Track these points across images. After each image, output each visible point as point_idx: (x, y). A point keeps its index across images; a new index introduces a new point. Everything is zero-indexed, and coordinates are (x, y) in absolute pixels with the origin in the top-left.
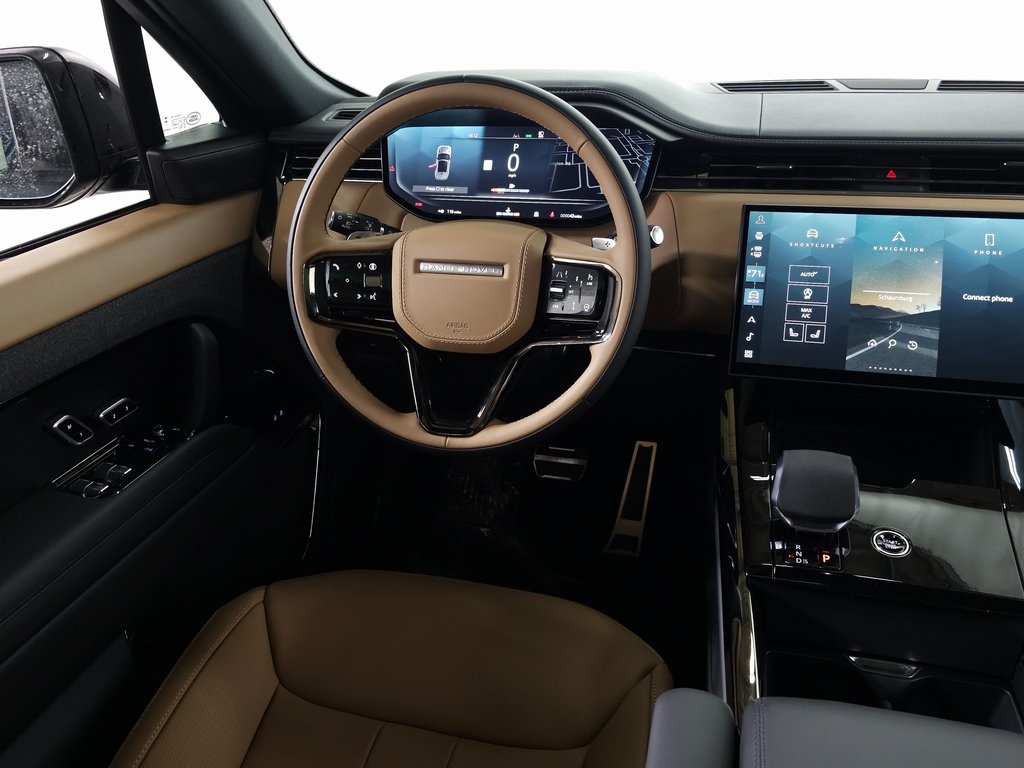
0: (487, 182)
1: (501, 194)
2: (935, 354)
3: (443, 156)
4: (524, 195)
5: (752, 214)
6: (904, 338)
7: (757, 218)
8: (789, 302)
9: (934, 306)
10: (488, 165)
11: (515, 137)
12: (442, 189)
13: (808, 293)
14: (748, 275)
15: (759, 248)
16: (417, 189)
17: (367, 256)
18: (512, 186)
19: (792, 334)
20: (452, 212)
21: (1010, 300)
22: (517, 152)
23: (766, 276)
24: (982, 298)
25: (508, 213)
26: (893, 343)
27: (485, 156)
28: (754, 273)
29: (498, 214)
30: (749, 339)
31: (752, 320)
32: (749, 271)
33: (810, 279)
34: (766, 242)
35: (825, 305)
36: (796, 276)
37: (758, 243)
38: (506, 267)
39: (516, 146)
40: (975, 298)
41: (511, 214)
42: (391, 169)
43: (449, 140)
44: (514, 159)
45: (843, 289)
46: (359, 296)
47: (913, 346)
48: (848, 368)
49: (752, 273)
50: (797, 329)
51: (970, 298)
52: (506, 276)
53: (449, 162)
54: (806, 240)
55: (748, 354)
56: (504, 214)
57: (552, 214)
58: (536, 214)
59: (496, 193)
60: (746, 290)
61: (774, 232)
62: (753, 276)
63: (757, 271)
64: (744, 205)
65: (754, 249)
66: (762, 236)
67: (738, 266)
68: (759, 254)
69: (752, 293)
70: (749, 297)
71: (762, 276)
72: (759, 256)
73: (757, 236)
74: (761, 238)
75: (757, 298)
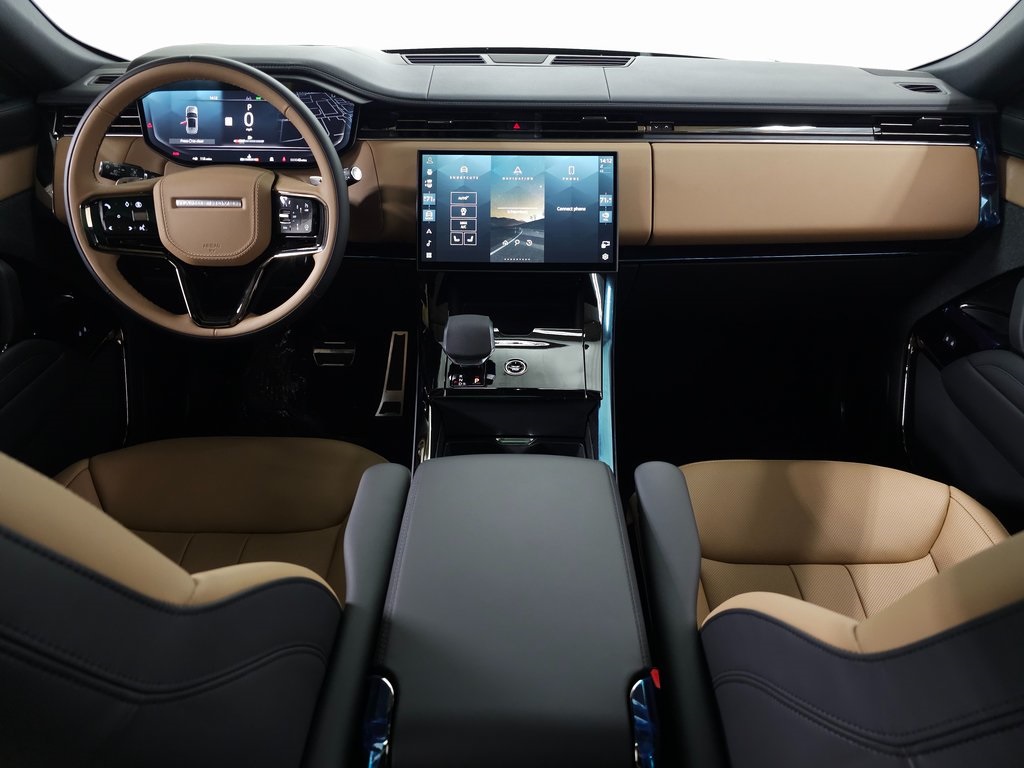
0: (229, 135)
1: (242, 144)
2: (542, 247)
3: (191, 115)
4: (260, 145)
5: (424, 156)
6: (524, 238)
7: (428, 159)
8: (452, 218)
9: (540, 215)
10: (229, 121)
11: (248, 99)
12: (194, 141)
13: (464, 211)
14: (424, 201)
15: (430, 181)
16: (173, 141)
17: (133, 197)
18: (250, 137)
19: (456, 240)
20: (204, 159)
21: (584, 209)
22: (251, 110)
23: (436, 201)
24: (568, 209)
25: (249, 158)
26: (517, 242)
27: (226, 114)
28: (428, 199)
29: (242, 159)
30: (428, 245)
31: (429, 231)
32: (424, 197)
33: (464, 201)
34: (434, 177)
35: (475, 219)
36: (455, 200)
37: (429, 177)
38: (244, 201)
39: (249, 106)
40: (565, 209)
41: (252, 160)
42: (149, 126)
43: (195, 102)
44: (249, 117)
45: (485, 208)
46: (131, 228)
47: (529, 243)
48: (492, 261)
50: (459, 236)
51: (561, 209)
52: (244, 207)
53: (196, 119)
54: (460, 175)
55: (429, 255)
56: (246, 160)
57: (284, 159)
58: (272, 159)
59: (238, 144)
60: (424, 211)
61: (439, 170)
62: (427, 201)
63: (430, 197)
64: (419, 150)
65: (427, 181)
66: (431, 172)
67: (418, 194)
68: (430, 185)
69: (428, 213)
70: (426, 215)
71: (434, 200)
72: (431, 187)
73: (428, 172)
74: (431, 174)
75: (431, 216)
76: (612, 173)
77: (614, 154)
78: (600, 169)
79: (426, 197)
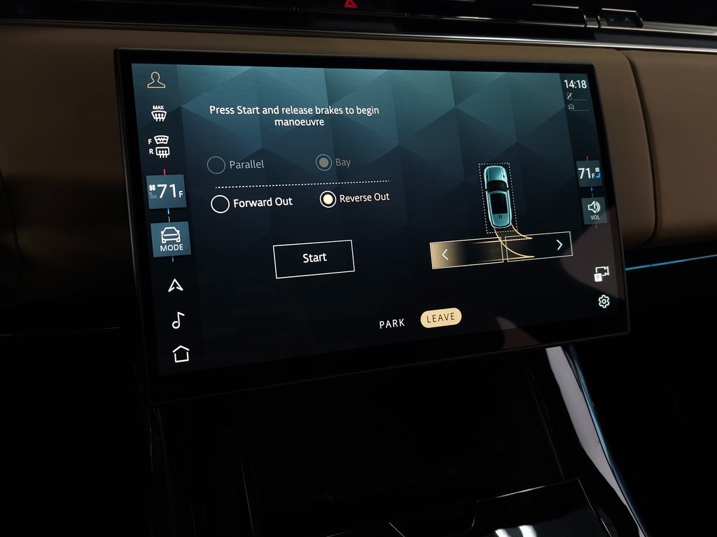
5: (136, 68)
7: (152, 78)
14: (151, 196)
15: (162, 139)
23: (187, 194)
28: (162, 190)
30: (176, 325)
31: (175, 286)
32: (152, 188)
34: (173, 125)
37: (159, 128)
49: (159, 190)
55: (182, 355)
60: (154, 227)
61: (187, 106)
62: (161, 197)
63: (168, 187)
64: (116, 52)
65: (153, 141)
66: (164, 113)
67: (128, 177)
68: (164, 150)
69: (167, 232)
70: (163, 239)
71: (180, 194)
72: (166, 155)
73: (154, 113)
74: (163, 119)
75: (178, 240)
76: (589, 110)
77: (587, 70)
78: (567, 102)
79: (154, 186)
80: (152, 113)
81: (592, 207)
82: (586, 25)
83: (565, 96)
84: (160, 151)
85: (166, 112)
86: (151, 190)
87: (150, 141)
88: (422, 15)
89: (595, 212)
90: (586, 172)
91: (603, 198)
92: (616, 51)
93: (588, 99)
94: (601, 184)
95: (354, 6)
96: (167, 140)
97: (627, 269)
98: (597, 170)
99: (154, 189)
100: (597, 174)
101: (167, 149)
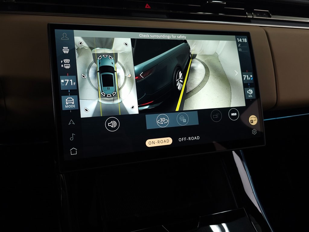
5: (57, 31)
14: (62, 85)
15: (67, 61)
23: (77, 84)
28: (67, 82)
30: (72, 139)
31: (72, 122)
32: (62, 81)
49: (65, 82)
55: (74, 152)
60: (63, 97)
62: (66, 85)
63: (69, 81)
64: (48, 24)
65: (63, 61)
66: (68, 50)
67: (52, 76)
68: (68, 65)
69: (68, 100)
70: (66, 103)
71: (74, 84)
72: (69, 67)
73: (64, 50)
74: (68, 52)
75: (73, 103)
76: (248, 51)
77: (247, 35)
79: (63, 80)
80: (63, 50)
81: (249, 92)
82: (247, 16)
83: (238, 45)
84: (66, 66)
85: (69, 50)
86: (62, 82)
87: (62, 61)
88: (178, 12)
89: (250, 94)
90: (246, 77)
91: (254, 88)
92: (260, 27)
93: (247, 47)
94: (252, 82)
95: (149, 7)
96: (69, 61)
97: (264, 120)
98: (251, 76)
99: (63, 82)
100: (251, 78)
101: (69, 65)
